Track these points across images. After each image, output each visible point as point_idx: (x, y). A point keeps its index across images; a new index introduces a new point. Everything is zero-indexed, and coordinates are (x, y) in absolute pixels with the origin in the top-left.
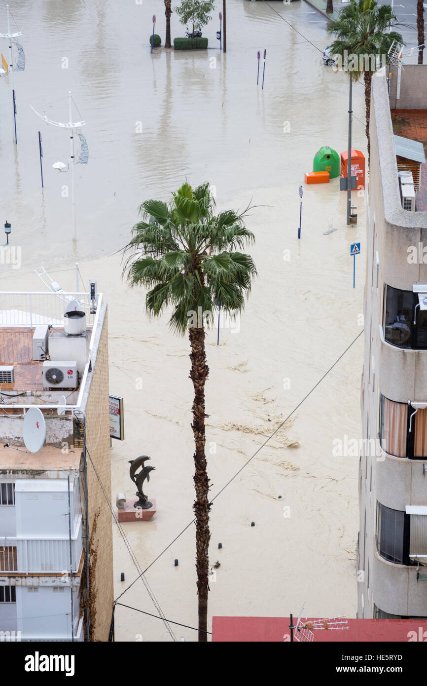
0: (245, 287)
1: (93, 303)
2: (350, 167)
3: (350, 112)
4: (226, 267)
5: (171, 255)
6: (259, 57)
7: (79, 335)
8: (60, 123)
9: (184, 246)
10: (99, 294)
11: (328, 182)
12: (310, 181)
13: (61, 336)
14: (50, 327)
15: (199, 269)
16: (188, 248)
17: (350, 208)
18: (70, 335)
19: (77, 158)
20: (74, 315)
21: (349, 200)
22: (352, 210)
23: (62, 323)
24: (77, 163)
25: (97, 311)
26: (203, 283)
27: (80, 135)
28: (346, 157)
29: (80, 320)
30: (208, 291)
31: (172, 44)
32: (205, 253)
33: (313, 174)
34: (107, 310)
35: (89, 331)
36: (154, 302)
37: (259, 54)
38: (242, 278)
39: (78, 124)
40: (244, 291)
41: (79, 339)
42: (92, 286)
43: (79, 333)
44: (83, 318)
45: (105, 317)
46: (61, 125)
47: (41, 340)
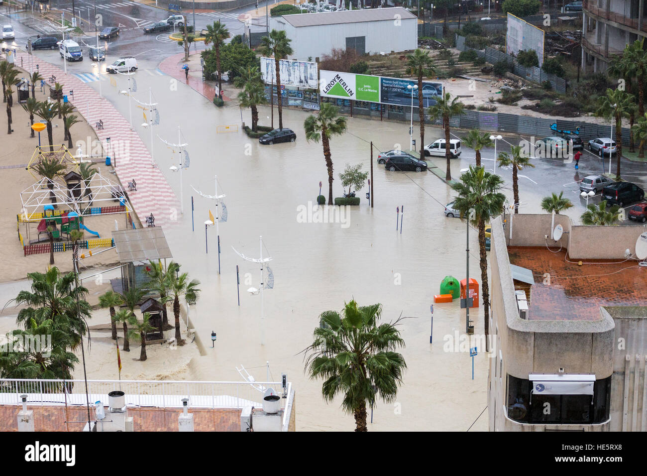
0: (397, 378)
1: (285, 390)
2: (468, 291)
3: (468, 250)
4: (384, 364)
5: (341, 355)
6: (398, 211)
7: (275, 414)
8: (253, 259)
9: (351, 347)
10: (289, 384)
11: (452, 301)
12: (438, 301)
13: (262, 415)
14: (253, 408)
15: (363, 365)
16: (353, 348)
17: (469, 321)
18: (269, 414)
19: (265, 284)
20: (272, 399)
21: (468, 315)
22: (470, 323)
23: (261, 405)
24: (266, 288)
25: (288, 396)
26: (366, 376)
27: (267, 267)
28: (465, 284)
29: (276, 402)
30: (368, 381)
31: (334, 202)
32: (367, 353)
33: (440, 296)
34: (295, 395)
35: (282, 411)
36: (329, 390)
37: (398, 209)
38: (394, 372)
39: (267, 260)
40: (396, 381)
41: (275, 417)
42: (284, 377)
43: (276, 412)
44: (279, 401)
45: (294, 401)
46: (254, 260)
47: (246, 417)
